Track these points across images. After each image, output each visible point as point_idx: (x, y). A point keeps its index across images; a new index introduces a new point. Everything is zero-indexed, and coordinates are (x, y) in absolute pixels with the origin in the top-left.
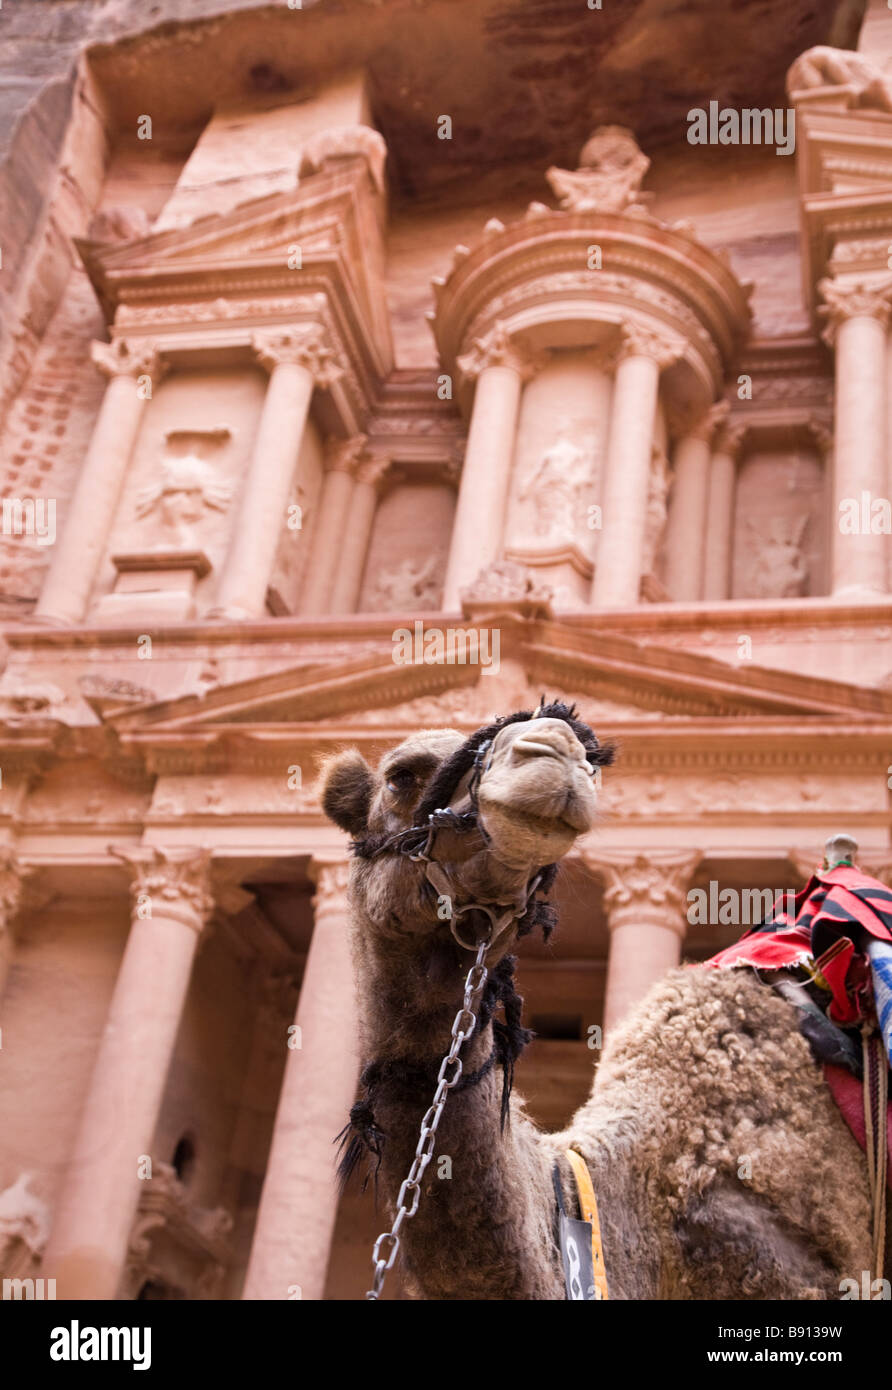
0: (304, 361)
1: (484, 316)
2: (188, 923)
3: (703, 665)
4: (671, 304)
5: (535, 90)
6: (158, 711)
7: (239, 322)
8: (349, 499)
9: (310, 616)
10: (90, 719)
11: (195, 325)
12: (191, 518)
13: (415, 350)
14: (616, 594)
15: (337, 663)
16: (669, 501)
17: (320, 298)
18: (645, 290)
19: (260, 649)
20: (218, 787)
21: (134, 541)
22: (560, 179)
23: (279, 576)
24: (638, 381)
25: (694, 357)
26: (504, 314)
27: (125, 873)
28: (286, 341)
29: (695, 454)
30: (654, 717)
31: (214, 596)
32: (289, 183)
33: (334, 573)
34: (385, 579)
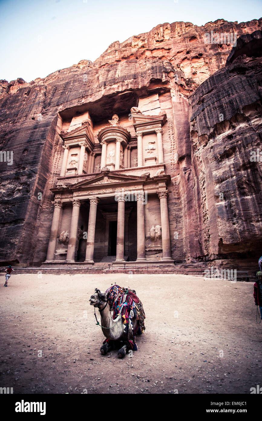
0: (84, 145)
1: (102, 138)
2: (78, 206)
3: (125, 175)
4: (121, 135)
5: (107, 111)
6: (73, 185)
7: (77, 142)
8: (92, 158)
9: (89, 173)
10: (66, 187)
11: (73, 142)
12: (74, 164)
13: (96, 141)
14: (117, 168)
15: (89, 178)
16: (123, 156)
17: (85, 138)
18: (119, 134)
19: (82, 178)
20: (79, 192)
21: (69, 167)
22: (110, 121)
23: (84, 168)
24: (118, 144)
25: (124, 140)
26: (104, 138)
27: (71, 202)
28: (82, 143)
29: (126, 150)
30: (121, 181)
31: (77, 172)
32: (81, 125)
33: (91, 167)
34: (96, 166)
